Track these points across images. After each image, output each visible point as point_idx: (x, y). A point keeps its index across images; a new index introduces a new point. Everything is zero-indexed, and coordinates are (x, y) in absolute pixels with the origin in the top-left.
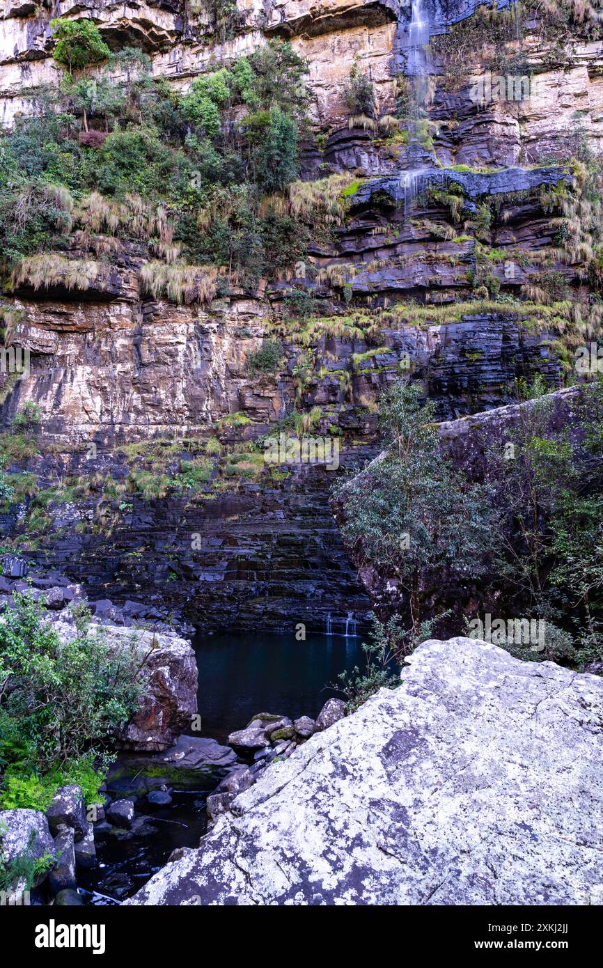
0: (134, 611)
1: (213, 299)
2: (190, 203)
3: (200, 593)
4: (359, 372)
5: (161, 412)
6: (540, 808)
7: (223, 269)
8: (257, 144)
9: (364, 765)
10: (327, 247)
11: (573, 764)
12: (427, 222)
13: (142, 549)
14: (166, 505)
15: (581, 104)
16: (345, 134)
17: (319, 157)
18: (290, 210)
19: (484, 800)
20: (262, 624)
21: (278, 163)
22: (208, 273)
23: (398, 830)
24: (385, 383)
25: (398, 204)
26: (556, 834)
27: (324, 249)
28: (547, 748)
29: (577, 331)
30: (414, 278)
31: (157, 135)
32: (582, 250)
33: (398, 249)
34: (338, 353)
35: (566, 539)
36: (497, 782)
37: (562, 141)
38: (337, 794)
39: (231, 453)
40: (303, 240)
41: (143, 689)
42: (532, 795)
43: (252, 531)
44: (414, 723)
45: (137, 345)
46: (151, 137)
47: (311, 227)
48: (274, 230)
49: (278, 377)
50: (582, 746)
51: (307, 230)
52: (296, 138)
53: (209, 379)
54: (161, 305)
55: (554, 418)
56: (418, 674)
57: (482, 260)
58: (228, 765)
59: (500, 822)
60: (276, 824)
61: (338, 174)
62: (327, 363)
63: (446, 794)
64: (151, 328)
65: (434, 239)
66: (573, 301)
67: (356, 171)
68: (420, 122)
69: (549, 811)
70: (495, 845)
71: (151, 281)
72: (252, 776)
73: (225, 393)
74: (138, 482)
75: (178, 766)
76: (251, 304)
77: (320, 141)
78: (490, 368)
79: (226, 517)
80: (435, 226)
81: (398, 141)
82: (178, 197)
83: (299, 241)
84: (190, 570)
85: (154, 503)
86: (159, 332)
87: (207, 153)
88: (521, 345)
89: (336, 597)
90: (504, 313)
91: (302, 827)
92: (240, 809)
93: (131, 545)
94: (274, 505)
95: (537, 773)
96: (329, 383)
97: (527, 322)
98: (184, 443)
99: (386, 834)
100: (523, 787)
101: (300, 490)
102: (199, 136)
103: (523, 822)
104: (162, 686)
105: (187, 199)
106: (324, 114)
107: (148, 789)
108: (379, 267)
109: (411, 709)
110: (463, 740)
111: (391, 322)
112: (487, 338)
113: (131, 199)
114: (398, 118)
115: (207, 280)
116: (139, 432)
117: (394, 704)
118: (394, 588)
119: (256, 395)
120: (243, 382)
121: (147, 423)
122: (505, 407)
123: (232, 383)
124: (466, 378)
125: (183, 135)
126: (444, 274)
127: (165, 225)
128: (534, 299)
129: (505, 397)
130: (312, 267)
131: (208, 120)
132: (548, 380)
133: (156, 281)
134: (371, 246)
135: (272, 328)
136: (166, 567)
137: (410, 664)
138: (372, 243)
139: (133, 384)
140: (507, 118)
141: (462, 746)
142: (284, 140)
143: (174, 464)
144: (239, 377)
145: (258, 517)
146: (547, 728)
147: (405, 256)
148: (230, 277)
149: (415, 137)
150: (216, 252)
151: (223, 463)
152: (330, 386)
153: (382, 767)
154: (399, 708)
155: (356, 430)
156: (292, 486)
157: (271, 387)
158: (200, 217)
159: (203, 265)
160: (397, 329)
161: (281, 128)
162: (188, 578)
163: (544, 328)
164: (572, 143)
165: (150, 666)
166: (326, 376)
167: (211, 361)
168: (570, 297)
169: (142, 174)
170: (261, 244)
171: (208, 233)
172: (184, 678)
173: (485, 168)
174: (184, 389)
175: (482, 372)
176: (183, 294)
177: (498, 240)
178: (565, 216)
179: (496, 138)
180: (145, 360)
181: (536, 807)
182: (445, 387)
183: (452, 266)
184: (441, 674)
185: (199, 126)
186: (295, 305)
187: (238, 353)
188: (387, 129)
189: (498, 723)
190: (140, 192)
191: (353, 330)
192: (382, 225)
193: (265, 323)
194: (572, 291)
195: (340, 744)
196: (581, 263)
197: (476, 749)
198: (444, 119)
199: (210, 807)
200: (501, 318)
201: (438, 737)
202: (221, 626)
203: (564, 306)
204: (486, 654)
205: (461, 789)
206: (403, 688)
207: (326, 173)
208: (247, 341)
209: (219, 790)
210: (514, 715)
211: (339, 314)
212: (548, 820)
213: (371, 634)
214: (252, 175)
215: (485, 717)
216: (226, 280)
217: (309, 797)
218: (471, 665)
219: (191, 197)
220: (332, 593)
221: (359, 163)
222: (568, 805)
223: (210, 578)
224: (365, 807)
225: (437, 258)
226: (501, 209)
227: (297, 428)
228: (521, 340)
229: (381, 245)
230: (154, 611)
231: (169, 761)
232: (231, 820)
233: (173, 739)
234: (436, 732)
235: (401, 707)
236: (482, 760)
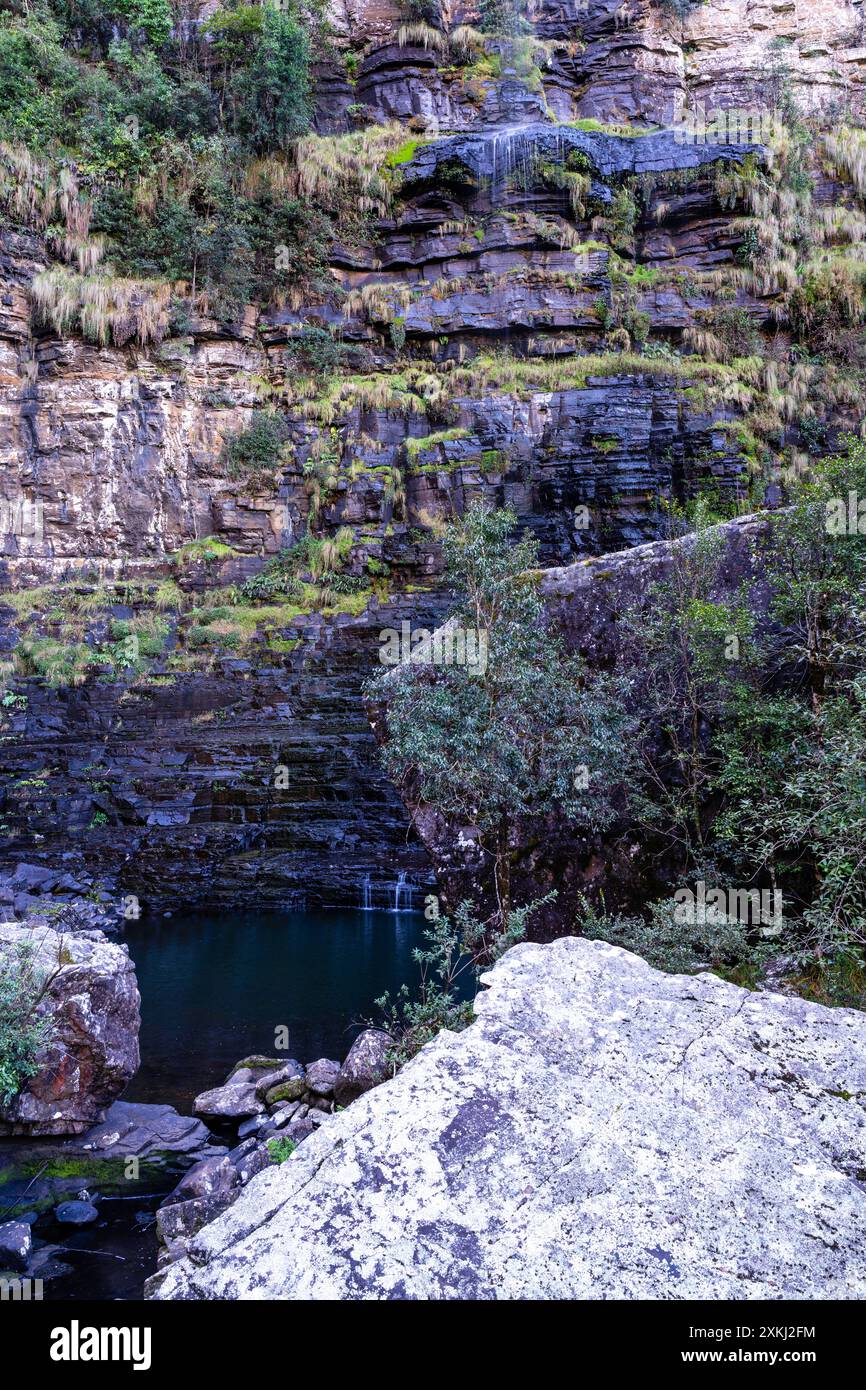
0: (33, 881)
1: (164, 338)
2: (121, 166)
3: (147, 846)
4: (417, 470)
5: (75, 535)
6: (685, 1221)
7: (182, 285)
8: (239, 65)
9: (410, 1165)
10: (361, 254)
11: (737, 1146)
12: (530, 216)
13: (46, 773)
14: (86, 697)
15: (783, 25)
16: (392, 55)
17: (347, 93)
18: (297, 186)
19: (599, 1214)
20: (255, 896)
21: (277, 101)
22: (153, 292)
23: (462, 1272)
24: (461, 489)
25: (482, 184)
26: (708, 1263)
27: (356, 257)
28: (699, 1121)
29: (771, 407)
30: (508, 311)
31: (57, 37)
32: (780, 273)
33: (483, 261)
34: (381, 436)
35: (742, 765)
36: (621, 1182)
37: (751, 86)
38: (365, 1218)
39: (199, 606)
40: (320, 240)
41: (44, 1035)
42: (673, 1200)
43: (237, 739)
44: (492, 1090)
45: (28, 417)
46: (46, 40)
47: (334, 216)
48: (270, 220)
49: (279, 477)
50: (753, 1113)
51: (327, 221)
52: (308, 59)
53: (160, 479)
54: (70, 347)
55: (728, 564)
56: (501, 1003)
57: (620, 284)
58: (194, 1150)
59: (622, 1250)
60: (264, 1275)
61: (381, 125)
62: (363, 454)
63: (540, 1207)
64: (53, 386)
65: (543, 245)
66: (764, 358)
67: (412, 122)
68: (520, 40)
69: (699, 1224)
70: (613, 1288)
71: (51, 302)
72: (233, 1169)
73: (187, 503)
74: (35, 658)
75: (108, 1155)
76: (230, 349)
77: (350, 64)
78: (632, 466)
79: (192, 716)
80: (544, 224)
81: (482, 73)
82: (98, 154)
83: (313, 240)
84: (131, 808)
85: (63, 694)
86: (68, 394)
87: (149, 76)
88: (681, 428)
89: (379, 846)
90: (655, 374)
91: (308, 1277)
92: (204, 1252)
93: (25, 766)
94: (276, 694)
95: (682, 1163)
96: (366, 488)
97: (691, 390)
98: (117, 589)
99: (443, 1281)
100: (660, 1187)
101: (318, 669)
102: (134, 45)
103: (658, 1246)
104: (78, 1028)
105: (115, 158)
106: (356, 16)
107: (56, 1198)
108: (450, 290)
109: (488, 1064)
110: (569, 1114)
111: (469, 385)
112: (627, 416)
113: (11, 154)
114: (483, 32)
115: (153, 305)
116: (35, 570)
117: (461, 1057)
118: (471, 842)
119: (241, 506)
120: (219, 485)
121: (50, 554)
122: (651, 545)
123: (200, 486)
124: (593, 482)
125: (104, 39)
126: (559, 308)
127: (75, 203)
128: (704, 352)
129: (656, 514)
130: (337, 287)
131: (151, 16)
132: (723, 487)
133: (61, 303)
134: (437, 255)
135: (268, 392)
136: (88, 803)
137: (489, 987)
138: (439, 248)
139: (24, 486)
140: (664, 43)
141: (568, 1124)
142: (288, 60)
143: (100, 626)
144: (212, 474)
145: (247, 715)
146: (701, 1085)
147: (493, 274)
148: (193, 300)
149: (511, 67)
150: (168, 256)
151: (185, 623)
152: (369, 492)
153: (439, 1166)
154: (468, 1065)
155: (412, 566)
156: (304, 663)
157: (267, 493)
158: (139, 191)
159: (144, 277)
160: (479, 397)
161: (282, 38)
162: (127, 821)
163: (718, 401)
164: (768, 90)
165: (56, 995)
166: (361, 476)
167: (161, 446)
168: (760, 351)
169: (31, 108)
170: (247, 244)
171: (154, 220)
172: (116, 1011)
173: (627, 126)
174: (115, 496)
175: (618, 472)
176: (110, 328)
177: (646, 251)
178: (754, 215)
179: (646, 76)
180: (44, 444)
181: (679, 1220)
182: (558, 496)
183: (571, 293)
184: (538, 1001)
185: (133, 26)
186: (308, 353)
187: (210, 435)
188: (464, 49)
189: (624, 1080)
190: (27, 140)
191: (406, 398)
192: (454, 219)
193: (255, 382)
194: (763, 341)
195: (370, 1130)
196: (778, 294)
197: (589, 1129)
198: (558, 38)
199: (163, 1226)
200: (650, 384)
201: (529, 1112)
202: (185, 902)
203: (751, 364)
204: (610, 964)
205: (563, 1198)
206: (478, 1027)
207: (360, 123)
208: (225, 413)
209: (178, 1194)
210: (650, 1066)
211: (383, 370)
212: (696, 1241)
213: (427, 933)
214: (230, 120)
215: (605, 1071)
216: (187, 305)
217: (319, 1225)
218: (587, 983)
219: (122, 154)
220: (371, 840)
221: (416, 107)
222: (727, 1213)
223: (165, 821)
224: (410, 1237)
225: (546, 279)
226: (652, 199)
227: (313, 562)
228: (682, 421)
229: (455, 253)
230: (68, 880)
231: (92, 1150)
232: (190, 1271)
233: (98, 1112)
234: (527, 1102)
235: (473, 1062)
236: (598, 1146)
